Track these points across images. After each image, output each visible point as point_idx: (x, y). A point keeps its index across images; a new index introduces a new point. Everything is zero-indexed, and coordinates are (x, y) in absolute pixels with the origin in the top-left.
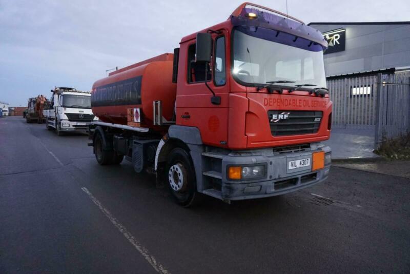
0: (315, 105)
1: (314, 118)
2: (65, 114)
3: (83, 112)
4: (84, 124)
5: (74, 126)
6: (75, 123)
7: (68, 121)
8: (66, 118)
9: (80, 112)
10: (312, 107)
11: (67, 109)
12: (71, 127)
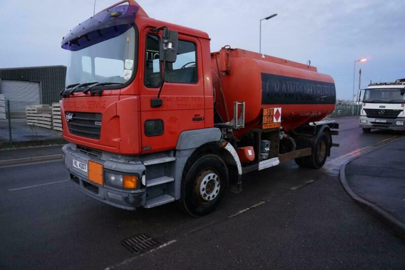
0: (92, 106)
1: (94, 121)
2: (364, 109)
3: (384, 107)
4: (384, 121)
5: (372, 123)
6: (373, 120)
7: (366, 118)
8: (365, 113)
9: (380, 107)
10: (89, 108)
11: (367, 104)
12: (369, 124)
